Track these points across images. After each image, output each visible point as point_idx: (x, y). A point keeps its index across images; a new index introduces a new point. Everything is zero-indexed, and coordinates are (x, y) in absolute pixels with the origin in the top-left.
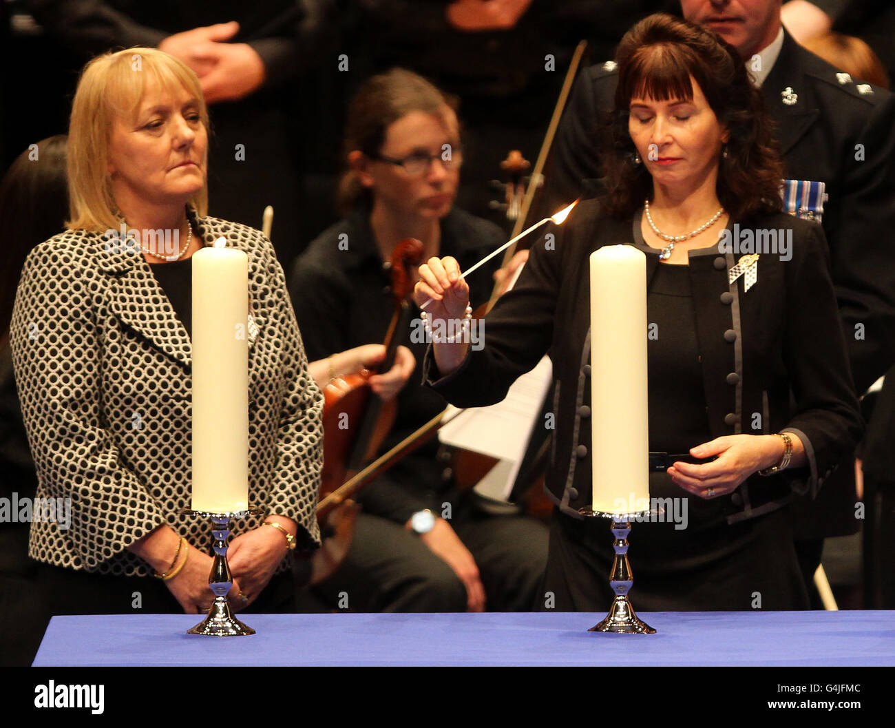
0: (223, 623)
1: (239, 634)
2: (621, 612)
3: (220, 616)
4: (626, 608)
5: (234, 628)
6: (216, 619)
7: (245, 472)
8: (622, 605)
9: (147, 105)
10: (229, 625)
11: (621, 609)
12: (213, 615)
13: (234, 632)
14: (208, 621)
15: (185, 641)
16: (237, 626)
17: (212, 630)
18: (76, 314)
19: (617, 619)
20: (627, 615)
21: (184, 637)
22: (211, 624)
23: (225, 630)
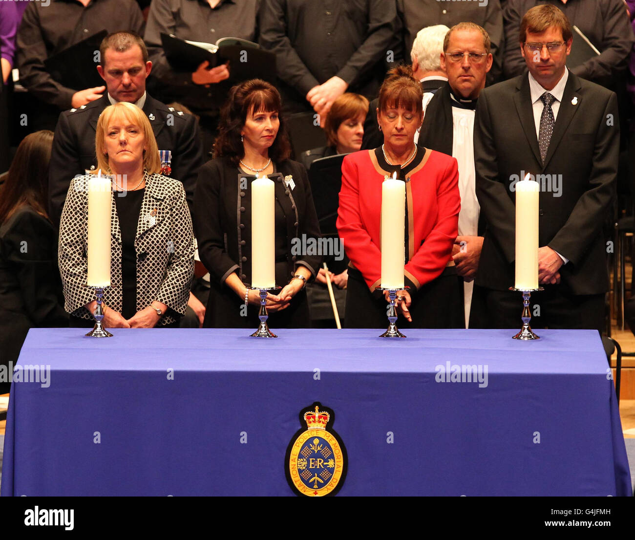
0: (100, 332)
1: (107, 336)
2: (263, 329)
3: (99, 329)
4: (265, 327)
5: (104, 334)
6: (97, 330)
7: (109, 270)
8: (263, 325)
9: (111, 125)
10: (102, 332)
11: (263, 327)
12: (96, 329)
13: (105, 336)
14: (94, 331)
15: (84, 339)
16: (106, 333)
17: (95, 334)
18: (76, 208)
19: (262, 331)
20: (266, 330)
21: (84, 337)
22: (95, 332)
23: (101, 334)
